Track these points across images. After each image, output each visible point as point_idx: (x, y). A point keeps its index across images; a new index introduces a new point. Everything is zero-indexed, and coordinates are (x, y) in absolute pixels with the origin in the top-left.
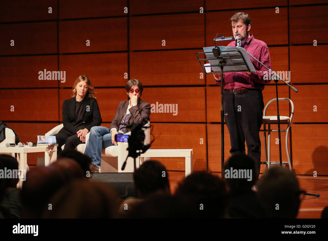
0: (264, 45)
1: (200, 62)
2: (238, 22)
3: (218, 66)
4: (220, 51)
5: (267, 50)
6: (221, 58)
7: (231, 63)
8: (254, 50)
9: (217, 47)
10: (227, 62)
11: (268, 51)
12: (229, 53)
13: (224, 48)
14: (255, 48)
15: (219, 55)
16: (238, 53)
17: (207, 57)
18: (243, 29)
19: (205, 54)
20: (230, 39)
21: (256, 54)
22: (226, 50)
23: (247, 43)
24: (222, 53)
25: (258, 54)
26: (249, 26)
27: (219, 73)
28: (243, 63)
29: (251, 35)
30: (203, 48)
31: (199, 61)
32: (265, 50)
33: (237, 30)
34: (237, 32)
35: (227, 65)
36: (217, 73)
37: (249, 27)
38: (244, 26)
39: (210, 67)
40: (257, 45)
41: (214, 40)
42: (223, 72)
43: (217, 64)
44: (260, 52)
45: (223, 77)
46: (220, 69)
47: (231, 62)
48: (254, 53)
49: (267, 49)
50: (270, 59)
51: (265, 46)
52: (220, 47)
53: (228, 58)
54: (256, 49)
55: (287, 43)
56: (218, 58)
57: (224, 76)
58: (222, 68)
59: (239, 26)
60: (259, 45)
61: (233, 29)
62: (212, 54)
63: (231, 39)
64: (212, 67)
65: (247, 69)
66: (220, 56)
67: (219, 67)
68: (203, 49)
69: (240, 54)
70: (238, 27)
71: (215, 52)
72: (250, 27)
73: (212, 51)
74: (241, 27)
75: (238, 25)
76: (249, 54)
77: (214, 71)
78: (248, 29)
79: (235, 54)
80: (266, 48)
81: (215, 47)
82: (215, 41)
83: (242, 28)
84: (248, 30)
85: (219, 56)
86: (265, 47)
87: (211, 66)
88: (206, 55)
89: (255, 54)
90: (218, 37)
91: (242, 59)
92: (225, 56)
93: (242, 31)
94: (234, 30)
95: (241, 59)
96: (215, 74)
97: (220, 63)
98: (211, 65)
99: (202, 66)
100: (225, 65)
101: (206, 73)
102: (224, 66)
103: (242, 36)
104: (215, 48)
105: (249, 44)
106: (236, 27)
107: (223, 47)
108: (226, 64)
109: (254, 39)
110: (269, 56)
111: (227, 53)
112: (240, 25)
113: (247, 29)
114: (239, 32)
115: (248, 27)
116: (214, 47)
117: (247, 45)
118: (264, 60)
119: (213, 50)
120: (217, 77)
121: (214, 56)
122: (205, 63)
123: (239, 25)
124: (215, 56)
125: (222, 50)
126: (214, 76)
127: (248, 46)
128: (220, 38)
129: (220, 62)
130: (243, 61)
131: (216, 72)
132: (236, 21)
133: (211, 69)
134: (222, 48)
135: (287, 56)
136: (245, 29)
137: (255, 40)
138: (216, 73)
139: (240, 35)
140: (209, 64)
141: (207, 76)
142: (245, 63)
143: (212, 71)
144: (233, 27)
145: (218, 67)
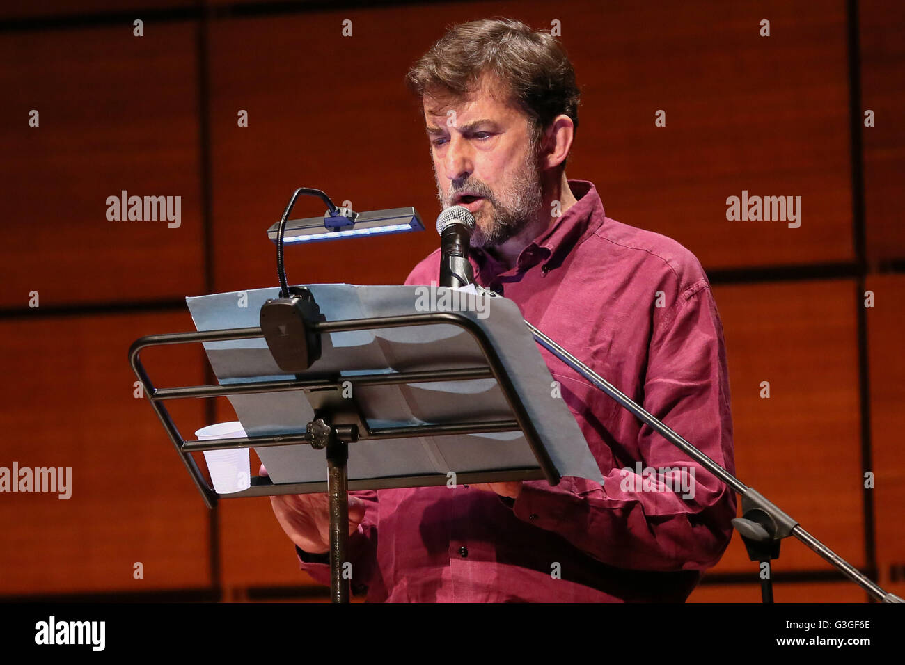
0: (675, 265)
1: (167, 407)
2: (470, 100)
3: (307, 437)
4: (323, 318)
5: (698, 304)
6: (334, 378)
7: (407, 412)
8: (599, 304)
9: (295, 291)
10: (375, 409)
11: (707, 314)
12: (391, 334)
13: (353, 298)
14: (607, 294)
15: (315, 351)
16: (461, 335)
17: (216, 372)
18: (511, 152)
19: (208, 346)
20: (399, 224)
21: (614, 334)
22: (368, 315)
23: (547, 251)
24: (340, 340)
25: (629, 343)
26: (563, 123)
27: (316, 495)
28: (501, 413)
29: (579, 192)
30: (188, 299)
31: (157, 403)
32: (685, 307)
33: (464, 160)
34: (464, 176)
35: (376, 434)
36: (301, 496)
37: (560, 134)
38: (521, 126)
39: (244, 453)
40: (625, 267)
41: (272, 236)
42: (343, 483)
43: (301, 426)
44: (646, 322)
45: (344, 523)
46: (326, 462)
47: (404, 403)
48: (598, 327)
49: (699, 293)
50: (716, 373)
51: (681, 275)
52: (320, 291)
53: (384, 379)
54: (611, 301)
55: (845, 251)
56: (304, 380)
57: (352, 517)
58: (338, 456)
59: (475, 125)
60: (637, 267)
61: (435, 153)
62: (261, 343)
63: (408, 227)
64: (260, 451)
65: (532, 459)
66: (318, 365)
67: (317, 447)
68: (184, 306)
69: (472, 345)
70: (469, 134)
71: (283, 328)
72: (566, 138)
73: (254, 322)
74: (492, 134)
75: (471, 122)
76: (551, 343)
77: (275, 481)
78: (552, 151)
79: (439, 342)
80: (687, 293)
81: (285, 294)
82: (279, 241)
83: (502, 142)
84: (555, 159)
85: (309, 365)
86: (685, 279)
87: (253, 442)
88: (213, 352)
89: (609, 338)
90: (305, 211)
91: (493, 382)
92: (358, 357)
93: (501, 167)
94: (446, 162)
95: (484, 387)
96: (289, 500)
97: (320, 413)
98: (252, 430)
99: (180, 443)
100: (362, 431)
101: (214, 497)
102: (355, 439)
103: (501, 209)
104: (284, 302)
105: (560, 258)
106: (456, 137)
107: (347, 293)
108: (370, 422)
109: (609, 222)
110: (707, 351)
111: (379, 340)
112: (483, 122)
113: (544, 146)
114: (477, 175)
115: (549, 133)
116: (273, 293)
117: (546, 268)
118: (664, 381)
119: (268, 312)
120: (305, 523)
121: (270, 362)
122: (211, 420)
123: (480, 118)
124: (285, 366)
125: (333, 313)
126: (280, 515)
127: (551, 273)
128: (319, 221)
129: (326, 412)
130: (502, 401)
131: (292, 490)
132: (456, 90)
133: (255, 463)
134: (336, 299)
135: (849, 354)
136: (526, 151)
137: (614, 232)
138: (294, 496)
139: (484, 195)
140: (233, 429)
141: (226, 517)
142: (520, 416)
143: (259, 480)
144: (432, 138)
145: (308, 447)
